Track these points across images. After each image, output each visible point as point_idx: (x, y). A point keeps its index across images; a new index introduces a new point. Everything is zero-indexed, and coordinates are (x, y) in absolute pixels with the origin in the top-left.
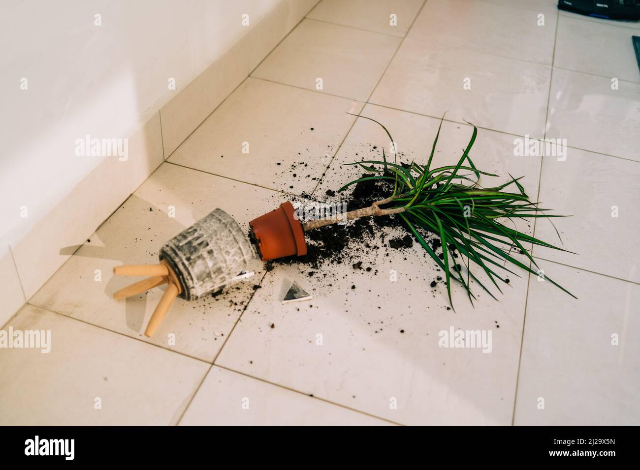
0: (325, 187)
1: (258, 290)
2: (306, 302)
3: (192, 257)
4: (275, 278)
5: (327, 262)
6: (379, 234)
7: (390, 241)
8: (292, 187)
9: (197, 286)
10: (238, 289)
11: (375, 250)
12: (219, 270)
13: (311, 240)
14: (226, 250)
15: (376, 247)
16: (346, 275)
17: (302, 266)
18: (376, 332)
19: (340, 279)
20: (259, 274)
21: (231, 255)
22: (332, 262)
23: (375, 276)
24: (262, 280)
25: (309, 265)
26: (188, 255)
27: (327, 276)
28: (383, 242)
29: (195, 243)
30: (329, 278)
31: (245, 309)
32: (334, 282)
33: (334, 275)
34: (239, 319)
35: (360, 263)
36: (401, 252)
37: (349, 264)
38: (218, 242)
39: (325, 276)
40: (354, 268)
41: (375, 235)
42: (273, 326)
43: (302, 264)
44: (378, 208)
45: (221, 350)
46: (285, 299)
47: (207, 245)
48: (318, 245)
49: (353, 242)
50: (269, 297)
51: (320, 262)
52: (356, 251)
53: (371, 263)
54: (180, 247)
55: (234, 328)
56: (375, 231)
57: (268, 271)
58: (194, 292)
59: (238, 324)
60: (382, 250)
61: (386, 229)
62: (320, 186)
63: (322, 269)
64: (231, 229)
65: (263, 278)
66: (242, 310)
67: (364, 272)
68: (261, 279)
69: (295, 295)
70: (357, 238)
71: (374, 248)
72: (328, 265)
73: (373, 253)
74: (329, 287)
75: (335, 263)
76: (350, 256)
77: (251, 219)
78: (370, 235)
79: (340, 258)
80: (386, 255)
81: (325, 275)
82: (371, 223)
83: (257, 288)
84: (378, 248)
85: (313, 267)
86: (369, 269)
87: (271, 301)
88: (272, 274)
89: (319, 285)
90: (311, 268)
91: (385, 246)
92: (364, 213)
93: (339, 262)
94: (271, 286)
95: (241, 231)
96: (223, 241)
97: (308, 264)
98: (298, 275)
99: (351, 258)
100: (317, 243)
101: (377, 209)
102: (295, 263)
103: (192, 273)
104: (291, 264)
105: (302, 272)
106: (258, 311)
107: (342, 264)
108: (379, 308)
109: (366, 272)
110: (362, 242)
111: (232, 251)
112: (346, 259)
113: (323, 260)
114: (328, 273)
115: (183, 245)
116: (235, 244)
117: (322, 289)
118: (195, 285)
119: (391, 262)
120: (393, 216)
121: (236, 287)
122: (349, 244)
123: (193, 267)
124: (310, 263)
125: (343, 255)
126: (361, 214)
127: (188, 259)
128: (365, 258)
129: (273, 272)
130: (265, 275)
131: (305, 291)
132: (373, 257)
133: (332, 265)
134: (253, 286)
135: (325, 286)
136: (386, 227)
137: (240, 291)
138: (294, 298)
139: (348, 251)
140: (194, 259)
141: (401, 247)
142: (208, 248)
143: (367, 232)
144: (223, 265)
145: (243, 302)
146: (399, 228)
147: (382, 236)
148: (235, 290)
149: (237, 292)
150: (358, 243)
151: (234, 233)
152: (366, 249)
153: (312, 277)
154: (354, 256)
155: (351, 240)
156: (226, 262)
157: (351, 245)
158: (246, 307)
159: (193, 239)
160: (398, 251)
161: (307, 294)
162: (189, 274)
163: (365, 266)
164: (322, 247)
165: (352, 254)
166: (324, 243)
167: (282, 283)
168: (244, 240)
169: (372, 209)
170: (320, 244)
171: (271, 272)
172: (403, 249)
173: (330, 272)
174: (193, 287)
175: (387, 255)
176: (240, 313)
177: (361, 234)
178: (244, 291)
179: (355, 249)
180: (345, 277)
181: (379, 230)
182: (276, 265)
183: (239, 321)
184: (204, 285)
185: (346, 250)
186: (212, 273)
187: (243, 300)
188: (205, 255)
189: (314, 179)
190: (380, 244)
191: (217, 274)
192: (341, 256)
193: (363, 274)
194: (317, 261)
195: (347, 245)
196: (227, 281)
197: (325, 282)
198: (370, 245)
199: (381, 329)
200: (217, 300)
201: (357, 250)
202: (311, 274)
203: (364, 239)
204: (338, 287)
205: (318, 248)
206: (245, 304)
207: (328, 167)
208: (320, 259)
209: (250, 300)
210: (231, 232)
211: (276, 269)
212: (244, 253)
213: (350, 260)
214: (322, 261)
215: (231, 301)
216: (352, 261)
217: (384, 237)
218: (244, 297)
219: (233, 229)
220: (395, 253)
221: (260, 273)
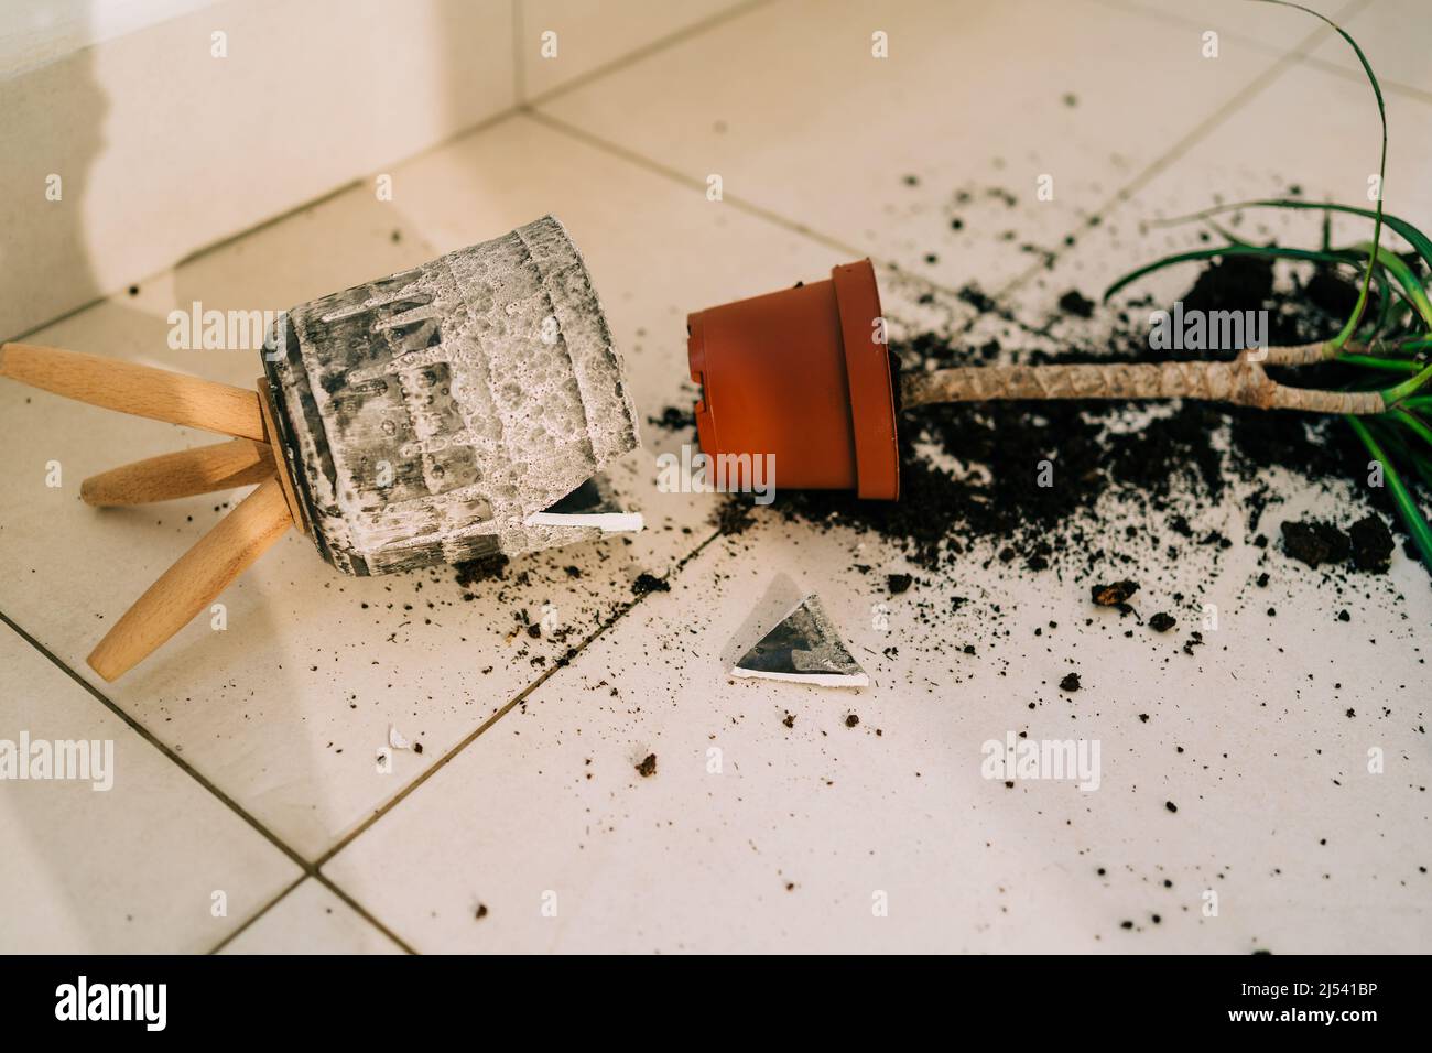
0: (1063, 279)
1: (654, 598)
2: (836, 696)
3: (354, 379)
4: (744, 563)
5: (983, 549)
6: (1244, 490)
7: (1286, 526)
8: (931, 259)
9: (352, 509)
10: (573, 572)
11: (1210, 548)
12: (463, 463)
13: (945, 452)
14: (508, 379)
15: (1218, 540)
16: (1053, 625)
17: (870, 546)
18: (1128, 925)
19: (1022, 633)
20: (683, 535)
21: (528, 405)
22: (1006, 557)
23: (1182, 656)
24: (683, 562)
25: (904, 548)
26: (337, 367)
27: (964, 609)
28: (1253, 525)
29: (384, 325)
30: (971, 620)
31: (562, 663)
32: (989, 639)
33: (997, 609)
34: (520, 700)
35: (1130, 587)
36: (1330, 584)
37: (1077, 580)
38: (484, 336)
39: (956, 607)
40: (1095, 600)
41: (1226, 491)
42: (647, 766)
43: (873, 536)
44: (1263, 374)
45: (378, 815)
46: (746, 663)
47: (435, 339)
48: (969, 479)
49: (1122, 498)
50: (685, 636)
51: (953, 545)
52: (1123, 536)
53: (1179, 597)
54: (318, 328)
55: (480, 731)
56: (1227, 477)
57: (725, 531)
58: (340, 534)
59: (505, 717)
60: (1242, 558)
61: (1279, 479)
62: (1045, 275)
63: (952, 575)
64: (554, 299)
65: (695, 554)
66: (549, 664)
67: (1137, 630)
68: (684, 557)
69: (795, 653)
70: (1140, 485)
71: (1208, 541)
72: (986, 565)
73: (1197, 561)
74: (962, 656)
75: (1019, 562)
76: (1093, 550)
77: (699, 306)
78: (1202, 486)
79: (1044, 549)
80: (1253, 582)
81: (957, 602)
82: (1220, 441)
83: (651, 589)
84: (1226, 544)
85: (917, 560)
86: (1162, 623)
87: (688, 655)
88: (734, 549)
89: (919, 637)
90: (909, 559)
91: (1261, 542)
92: (1193, 381)
93: (1037, 564)
94: (714, 592)
95: (596, 311)
96: (508, 339)
97: (898, 542)
98: (837, 576)
99: (1092, 559)
100: (966, 468)
101: (1257, 377)
102: (848, 524)
103: (336, 447)
104: (828, 526)
105: (864, 569)
106: (613, 683)
107: (1046, 577)
108: (1171, 807)
109: (1146, 631)
110: (1160, 507)
111: (538, 392)
112: (1071, 558)
113: (971, 540)
114: (974, 595)
115: (333, 323)
116: (557, 363)
117: (923, 656)
118: (342, 504)
119: (1271, 612)
120: (1322, 434)
121: (569, 562)
122: (1101, 500)
123: (344, 422)
124: (910, 541)
125: (1061, 541)
126: (1178, 385)
127: (333, 383)
128: (1156, 570)
129: (741, 540)
130: (706, 544)
131: (847, 646)
132: (1195, 578)
133: (1004, 570)
134: (639, 574)
135: (944, 647)
136: (1281, 472)
137: (576, 584)
138: (789, 668)
139: (1089, 527)
140: (359, 388)
141: (1333, 560)
142: (433, 356)
143: (1191, 472)
144: (483, 443)
145: (569, 630)
146: (1340, 486)
147: (1257, 503)
148: (560, 573)
149: (565, 586)
150: (1143, 505)
151: (564, 313)
152: (1169, 538)
153: (897, 597)
154: (1108, 555)
155: (1115, 487)
156: (499, 435)
157: (1108, 506)
158: (572, 653)
159: (387, 306)
160: (1316, 576)
161: (852, 661)
162: (323, 446)
163: (1147, 603)
164: (982, 490)
165: (1104, 543)
166: (995, 473)
167: (761, 593)
168: (599, 357)
169: (1235, 374)
170: (977, 475)
171: (735, 537)
172: (1340, 571)
173: (983, 594)
174: (335, 512)
175: (1263, 581)
176: (537, 673)
177: (1163, 475)
178: (594, 586)
179: (1122, 525)
180: (1046, 630)
181: (1247, 473)
182: (765, 517)
183: (518, 707)
184: (388, 515)
185: (1079, 520)
186: (428, 465)
187: (575, 625)
188: (413, 381)
189: (1029, 248)
190: (1236, 529)
191: (449, 476)
192: (1051, 540)
193: (1129, 634)
194: (940, 536)
195: (1091, 503)
196: (499, 520)
197: (950, 630)
198: (1193, 525)
199: (1157, 919)
200: (469, 597)
201: (1131, 532)
202: (898, 584)
203: (1174, 494)
204: (1000, 666)
205: (964, 489)
206: (574, 640)
207: (1095, 221)
208: (961, 533)
209: (603, 628)
210: (552, 309)
211: (760, 534)
212: (590, 413)
213: (1086, 565)
214: (963, 541)
215: (522, 616)
216: (1096, 571)
217: (1260, 507)
218: (584, 611)
219: (566, 295)
220: (1301, 585)
221: (687, 531)
